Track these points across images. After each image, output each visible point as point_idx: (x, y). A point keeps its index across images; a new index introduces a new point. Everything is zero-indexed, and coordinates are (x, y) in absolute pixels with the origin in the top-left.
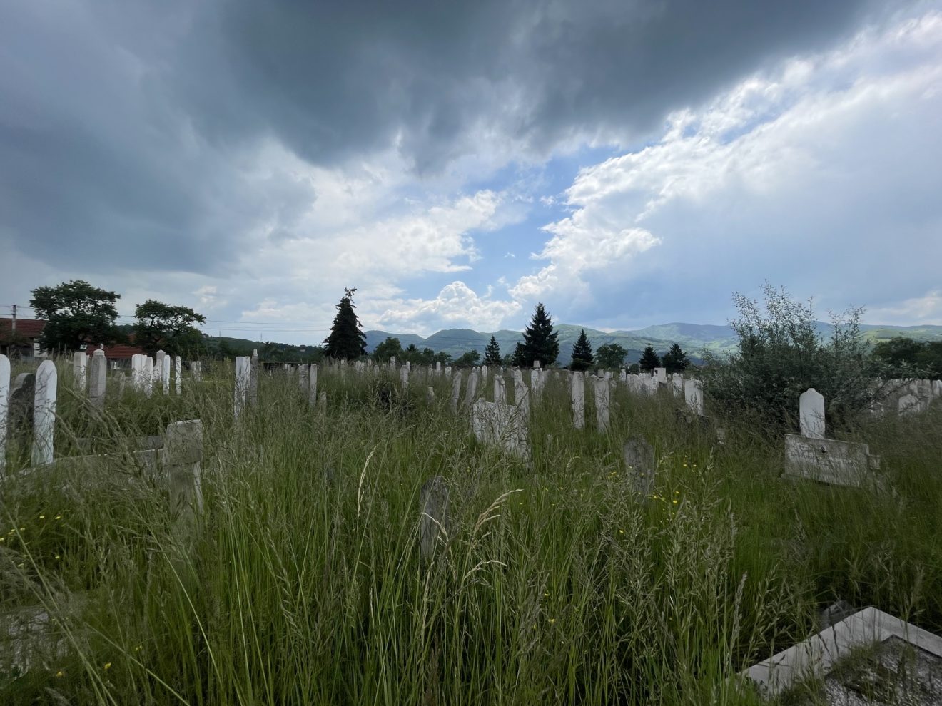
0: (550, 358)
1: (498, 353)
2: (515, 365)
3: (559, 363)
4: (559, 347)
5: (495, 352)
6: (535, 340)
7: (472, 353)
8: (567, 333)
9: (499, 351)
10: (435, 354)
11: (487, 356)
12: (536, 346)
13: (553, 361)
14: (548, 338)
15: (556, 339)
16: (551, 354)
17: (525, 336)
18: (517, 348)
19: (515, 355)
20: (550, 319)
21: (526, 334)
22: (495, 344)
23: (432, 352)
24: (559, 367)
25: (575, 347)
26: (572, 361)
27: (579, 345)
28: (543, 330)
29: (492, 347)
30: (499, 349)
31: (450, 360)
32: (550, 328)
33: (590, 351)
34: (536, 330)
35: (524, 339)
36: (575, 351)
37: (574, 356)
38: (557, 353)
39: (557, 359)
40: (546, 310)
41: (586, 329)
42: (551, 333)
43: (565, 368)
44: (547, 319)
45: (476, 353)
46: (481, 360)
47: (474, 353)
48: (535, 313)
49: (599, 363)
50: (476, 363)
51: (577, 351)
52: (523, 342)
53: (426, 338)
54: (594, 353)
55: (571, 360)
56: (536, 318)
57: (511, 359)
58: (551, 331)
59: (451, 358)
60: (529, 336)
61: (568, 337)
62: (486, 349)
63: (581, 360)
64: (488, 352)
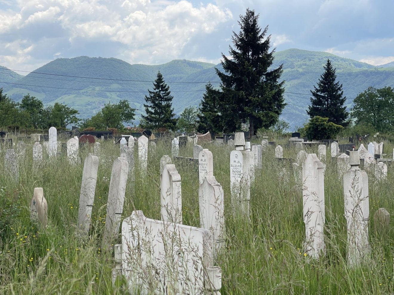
0: (267, 115)
1: (169, 106)
2: (201, 129)
3: (285, 125)
4: (284, 96)
5: (164, 103)
6: (239, 82)
7: (120, 107)
8: (300, 66)
9: (173, 103)
10: (44, 107)
11: (148, 111)
12: (242, 93)
13: (273, 121)
14: (263, 78)
15: (279, 81)
16: (270, 109)
17: (220, 74)
18: (206, 97)
19: (203, 110)
20: (267, 42)
21: (223, 71)
22: (164, 88)
23: (40, 104)
24: (285, 131)
25: (314, 94)
26: (308, 122)
27: (322, 91)
28: (254, 63)
29: (157, 95)
30: (170, 99)
31: (75, 120)
32: (267, 60)
33: (342, 102)
34: (242, 64)
35: (219, 79)
36: (314, 103)
37: (312, 112)
38: (281, 106)
39: (281, 118)
40: (260, 25)
41: (336, 58)
42: (270, 69)
43: (294, 135)
44: (263, 41)
45: (127, 106)
46: (138, 119)
47: (124, 105)
48: (239, 30)
49: (357, 123)
50: (126, 125)
51: (318, 101)
52: (218, 86)
53: (25, 74)
54: (349, 106)
55: (307, 120)
56: (241, 40)
57: (194, 120)
58: (270, 64)
59: (77, 116)
60: (229, 74)
61: (302, 74)
62: (147, 99)
63: (324, 120)
64: (149, 104)
